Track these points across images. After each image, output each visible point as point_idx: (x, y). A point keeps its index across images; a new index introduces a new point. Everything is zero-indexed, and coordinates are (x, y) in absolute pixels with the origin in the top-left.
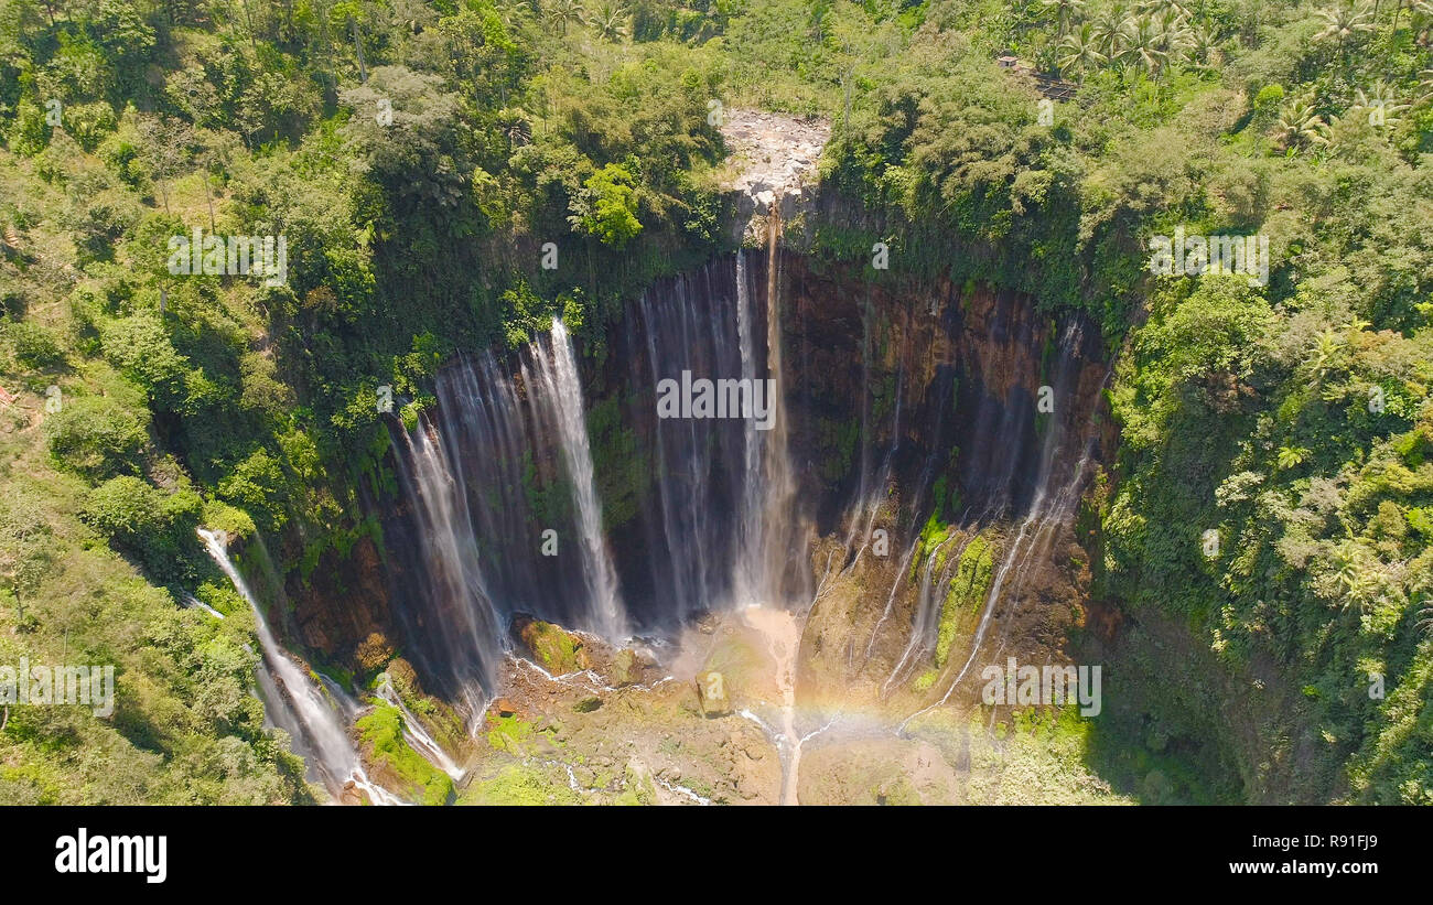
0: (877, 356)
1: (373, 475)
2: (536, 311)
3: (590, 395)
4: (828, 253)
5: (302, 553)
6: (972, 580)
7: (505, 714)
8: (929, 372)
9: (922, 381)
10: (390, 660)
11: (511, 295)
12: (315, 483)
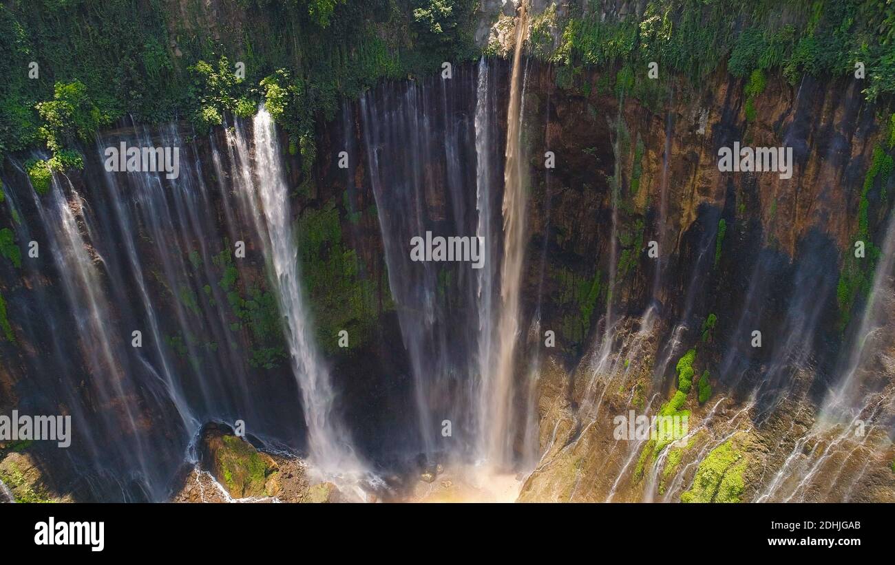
0: (627, 193)
8: (689, 214)
9: (678, 226)
11: (204, 67)
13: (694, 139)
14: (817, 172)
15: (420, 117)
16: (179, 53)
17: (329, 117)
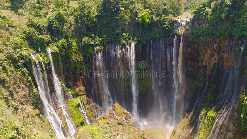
0: (202, 62)
1: (88, 56)
2: (129, 39)
3: (137, 60)
4: (193, 34)
5: (71, 65)
6: (209, 121)
7: (104, 118)
9: (210, 68)
10: (84, 95)
11: (124, 34)
12: (76, 53)
13: (213, 50)
14: (231, 54)
15: (162, 45)
16: (121, 32)
17: (145, 44)
